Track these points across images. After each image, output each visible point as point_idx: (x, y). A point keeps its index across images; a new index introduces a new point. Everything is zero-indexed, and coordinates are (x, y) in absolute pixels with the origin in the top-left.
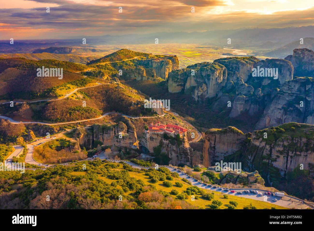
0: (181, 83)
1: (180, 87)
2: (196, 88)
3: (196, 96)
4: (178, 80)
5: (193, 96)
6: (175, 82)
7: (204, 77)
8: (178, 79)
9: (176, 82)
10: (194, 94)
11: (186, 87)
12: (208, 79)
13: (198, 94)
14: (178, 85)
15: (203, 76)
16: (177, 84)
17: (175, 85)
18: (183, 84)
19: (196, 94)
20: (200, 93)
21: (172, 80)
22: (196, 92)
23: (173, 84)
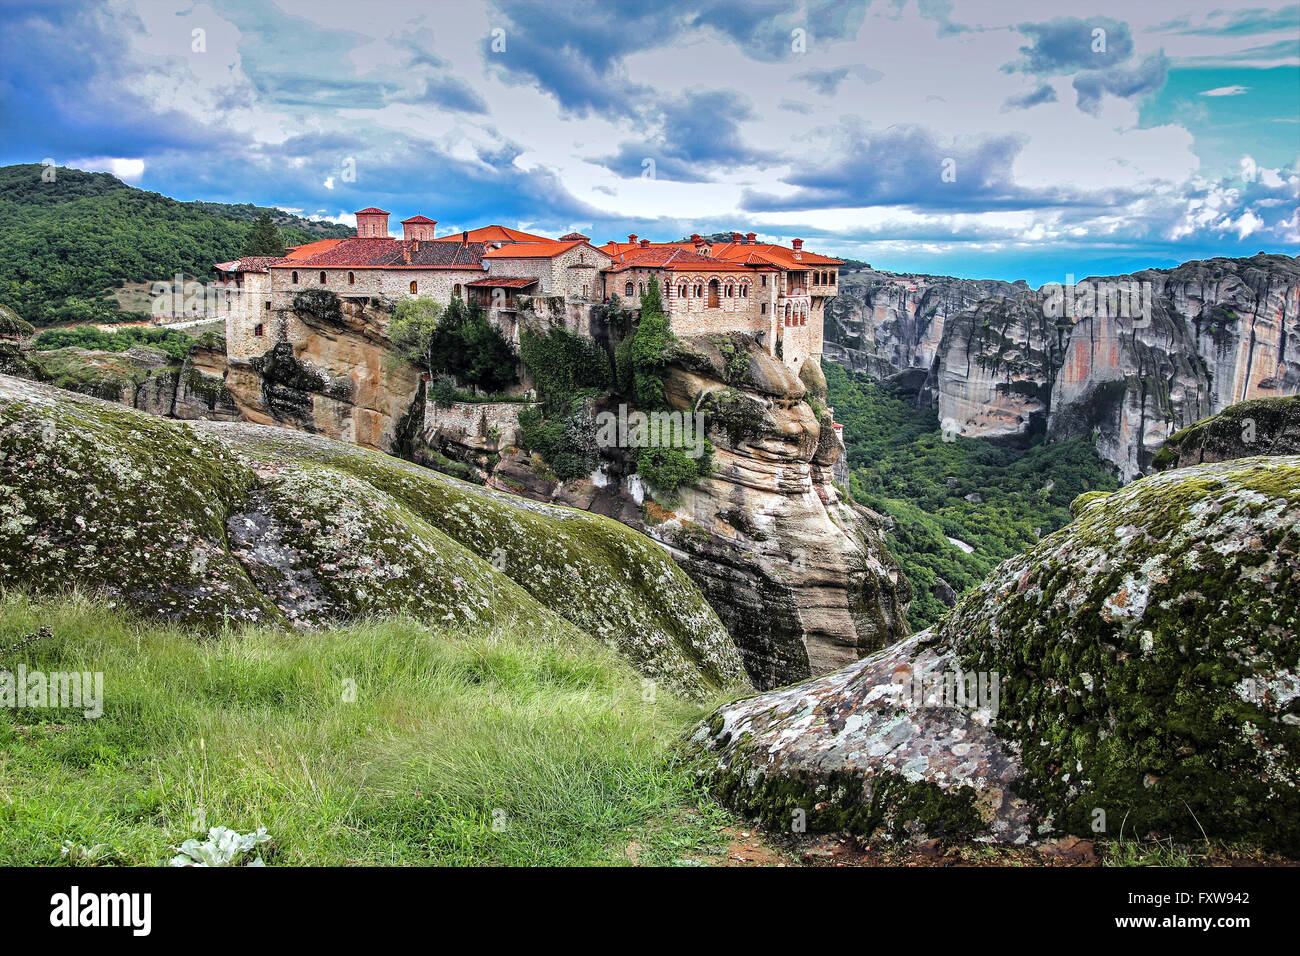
0: (1023, 378)
1: (1016, 398)
2: (1129, 395)
3: (1124, 448)
4: (1010, 356)
5: (1105, 450)
6: (983, 361)
7: (1192, 329)
8: (1007, 345)
9: (994, 363)
10: (1112, 438)
11: (1061, 395)
12: (1217, 341)
13: (1140, 433)
14: (1004, 388)
15: (1183, 317)
16: (1001, 378)
17: (983, 382)
18: (1039, 382)
19: (1127, 438)
20: (1155, 433)
21: (968, 351)
22: (1130, 416)
23: (972, 380)
